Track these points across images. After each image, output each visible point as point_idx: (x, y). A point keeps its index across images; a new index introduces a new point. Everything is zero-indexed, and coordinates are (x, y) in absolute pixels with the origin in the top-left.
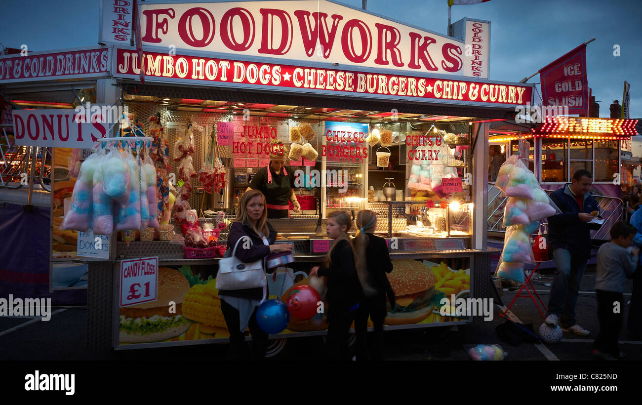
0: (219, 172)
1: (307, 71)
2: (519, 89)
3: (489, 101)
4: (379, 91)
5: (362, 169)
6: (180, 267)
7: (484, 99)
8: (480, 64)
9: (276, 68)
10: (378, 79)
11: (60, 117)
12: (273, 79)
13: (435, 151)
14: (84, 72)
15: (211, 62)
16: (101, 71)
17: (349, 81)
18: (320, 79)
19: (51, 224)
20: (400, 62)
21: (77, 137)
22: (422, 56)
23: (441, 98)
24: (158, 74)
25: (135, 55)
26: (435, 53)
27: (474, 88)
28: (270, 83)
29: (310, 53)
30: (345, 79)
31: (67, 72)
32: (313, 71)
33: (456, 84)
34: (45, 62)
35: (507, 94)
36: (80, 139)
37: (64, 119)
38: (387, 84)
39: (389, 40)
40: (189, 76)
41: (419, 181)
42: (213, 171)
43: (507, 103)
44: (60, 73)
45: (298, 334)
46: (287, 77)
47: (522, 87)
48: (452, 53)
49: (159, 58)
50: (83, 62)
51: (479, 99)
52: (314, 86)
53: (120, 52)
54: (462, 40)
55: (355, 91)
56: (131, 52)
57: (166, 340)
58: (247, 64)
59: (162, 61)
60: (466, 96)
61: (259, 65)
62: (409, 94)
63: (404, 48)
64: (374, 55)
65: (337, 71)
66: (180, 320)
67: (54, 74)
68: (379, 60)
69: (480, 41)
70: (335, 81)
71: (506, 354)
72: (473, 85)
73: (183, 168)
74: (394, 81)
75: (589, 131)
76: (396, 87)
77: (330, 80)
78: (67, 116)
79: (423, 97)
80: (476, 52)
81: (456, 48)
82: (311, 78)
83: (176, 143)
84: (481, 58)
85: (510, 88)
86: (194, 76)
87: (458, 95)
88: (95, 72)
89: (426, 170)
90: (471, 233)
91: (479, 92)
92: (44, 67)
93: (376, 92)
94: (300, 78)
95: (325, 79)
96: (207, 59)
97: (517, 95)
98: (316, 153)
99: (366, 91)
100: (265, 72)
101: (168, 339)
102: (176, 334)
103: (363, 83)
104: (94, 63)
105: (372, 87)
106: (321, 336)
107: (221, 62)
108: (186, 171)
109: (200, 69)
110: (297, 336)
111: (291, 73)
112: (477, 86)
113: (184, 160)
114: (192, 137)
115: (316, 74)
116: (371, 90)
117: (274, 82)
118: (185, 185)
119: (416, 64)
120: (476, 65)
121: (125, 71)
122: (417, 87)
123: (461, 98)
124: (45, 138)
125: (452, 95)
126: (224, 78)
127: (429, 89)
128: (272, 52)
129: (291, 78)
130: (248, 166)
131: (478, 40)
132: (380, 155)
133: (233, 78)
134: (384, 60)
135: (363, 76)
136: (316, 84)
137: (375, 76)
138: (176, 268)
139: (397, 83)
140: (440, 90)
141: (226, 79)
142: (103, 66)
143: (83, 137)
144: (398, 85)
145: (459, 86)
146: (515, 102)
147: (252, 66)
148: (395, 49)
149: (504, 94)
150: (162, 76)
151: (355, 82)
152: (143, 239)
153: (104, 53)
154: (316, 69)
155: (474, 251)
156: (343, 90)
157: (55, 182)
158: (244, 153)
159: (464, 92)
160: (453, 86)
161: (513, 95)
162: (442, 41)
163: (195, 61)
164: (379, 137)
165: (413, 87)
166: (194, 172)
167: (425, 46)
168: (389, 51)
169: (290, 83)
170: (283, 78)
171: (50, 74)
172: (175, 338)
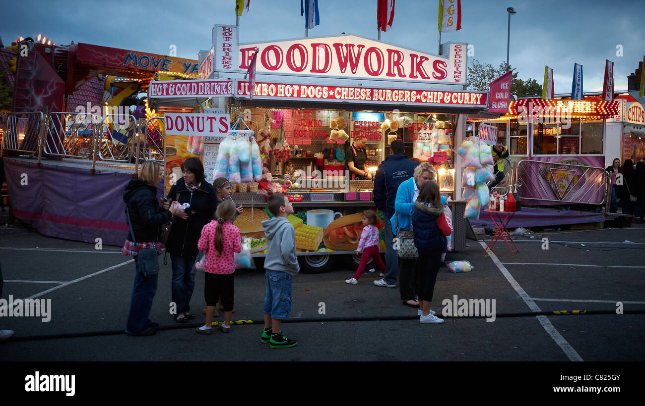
0: (286, 149)
1: (343, 89)
2: (478, 95)
3: (457, 103)
4: (387, 99)
5: (380, 145)
6: (264, 208)
7: (455, 102)
8: (460, 73)
9: (325, 88)
10: (386, 92)
11: (198, 118)
12: (323, 95)
13: (428, 134)
14: (217, 94)
15: (288, 86)
16: (228, 94)
17: (368, 94)
18: (351, 93)
19: (165, 185)
20: (403, 75)
21: (210, 129)
22: (418, 69)
23: (426, 102)
24: (259, 94)
25: (247, 84)
26: (428, 67)
27: (448, 95)
28: (322, 97)
29: (343, 71)
30: (366, 93)
31: (206, 93)
32: (347, 89)
33: (436, 93)
34: (191, 87)
35: (470, 98)
36: (211, 131)
37: (201, 119)
38: (392, 95)
39: (396, 60)
40: (276, 95)
41: (422, 154)
42: (282, 148)
43: (470, 104)
44: (202, 93)
45: (336, 253)
46: (331, 93)
47: (480, 94)
48: (440, 67)
49: (260, 85)
50: (216, 88)
51: (451, 102)
52: (347, 98)
53: (239, 83)
54: (448, 57)
55: (372, 100)
56: (245, 82)
57: (256, 253)
58: (308, 86)
59: (262, 86)
60: (442, 101)
61: (315, 87)
62: (406, 100)
63: (406, 65)
64: (386, 70)
65: (361, 88)
66: (264, 241)
67: (197, 94)
68: (389, 74)
69: (460, 57)
70: (360, 94)
71: (472, 267)
72: (447, 93)
73: (264, 147)
74: (396, 93)
75: (575, 111)
76: (397, 97)
77: (357, 94)
78: (203, 118)
79: (415, 102)
80: (457, 65)
81: (442, 63)
82: (346, 93)
83: (259, 131)
84: (460, 69)
85: (472, 94)
86: (279, 95)
87: (437, 100)
88: (224, 94)
89: (427, 146)
90: (453, 190)
91: (451, 98)
92: (191, 89)
93: (385, 100)
94: (339, 93)
95: (354, 94)
96: (286, 85)
97: (477, 99)
98: (348, 136)
99: (379, 100)
100: (319, 91)
101: (258, 252)
102: (262, 249)
103: (377, 95)
104: (224, 89)
105: (382, 97)
106: (351, 254)
107: (294, 86)
108: (266, 148)
109: (282, 90)
110: (336, 254)
111: (334, 91)
112: (450, 94)
113: (264, 142)
114: (269, 127)
115: (349, 90)
116: (382, 99)
117: (324, 96)
118: (266, 157)
119: (415, 75)
120: (457, 74)
121: (242, 93)
122: (410, 96)
123: (439, 101)
124: (188, 130)
125: (433, 100)
126: (295, 95)
127: (418, 97)
128: (319, 71)
129: (334, 94)
130: (295, 143)
131: (458, 57)
132: (390, 136)
133: (300, 95)
134: (393, 73)
135: (377, 90)
136: (348, 97)
137: (384, 91)
138: (261, 208)
139: (397, 94)
140: (425, 97)
141: (296, 96)
142: (229, 91)
143: (213, 130)
144: (398, 95)
145: (437, 94)
146: (475, 103)
147: (311, 87)
148: (400, 66)
149: (468, 98)
150: (261, 95)
151: (372, 94)
152: (241, 191)
153: (230, 83)
154: (349, 88)
155: (455, 201)
156: (365, 100)
157: (167, 156)
158: (301, 136)
159: (441, 98)
160: (434, 94)
161: (474, 99)
162: (432, 59)
163: (279, 86)
164: (389, 125)
165: (408, 96)
166: (271, 149)
167: (421, 62)
168: (396, 67)
169: (333, 97)
170: (329, 94)
171: (195, 93)
172: (261, 252)
